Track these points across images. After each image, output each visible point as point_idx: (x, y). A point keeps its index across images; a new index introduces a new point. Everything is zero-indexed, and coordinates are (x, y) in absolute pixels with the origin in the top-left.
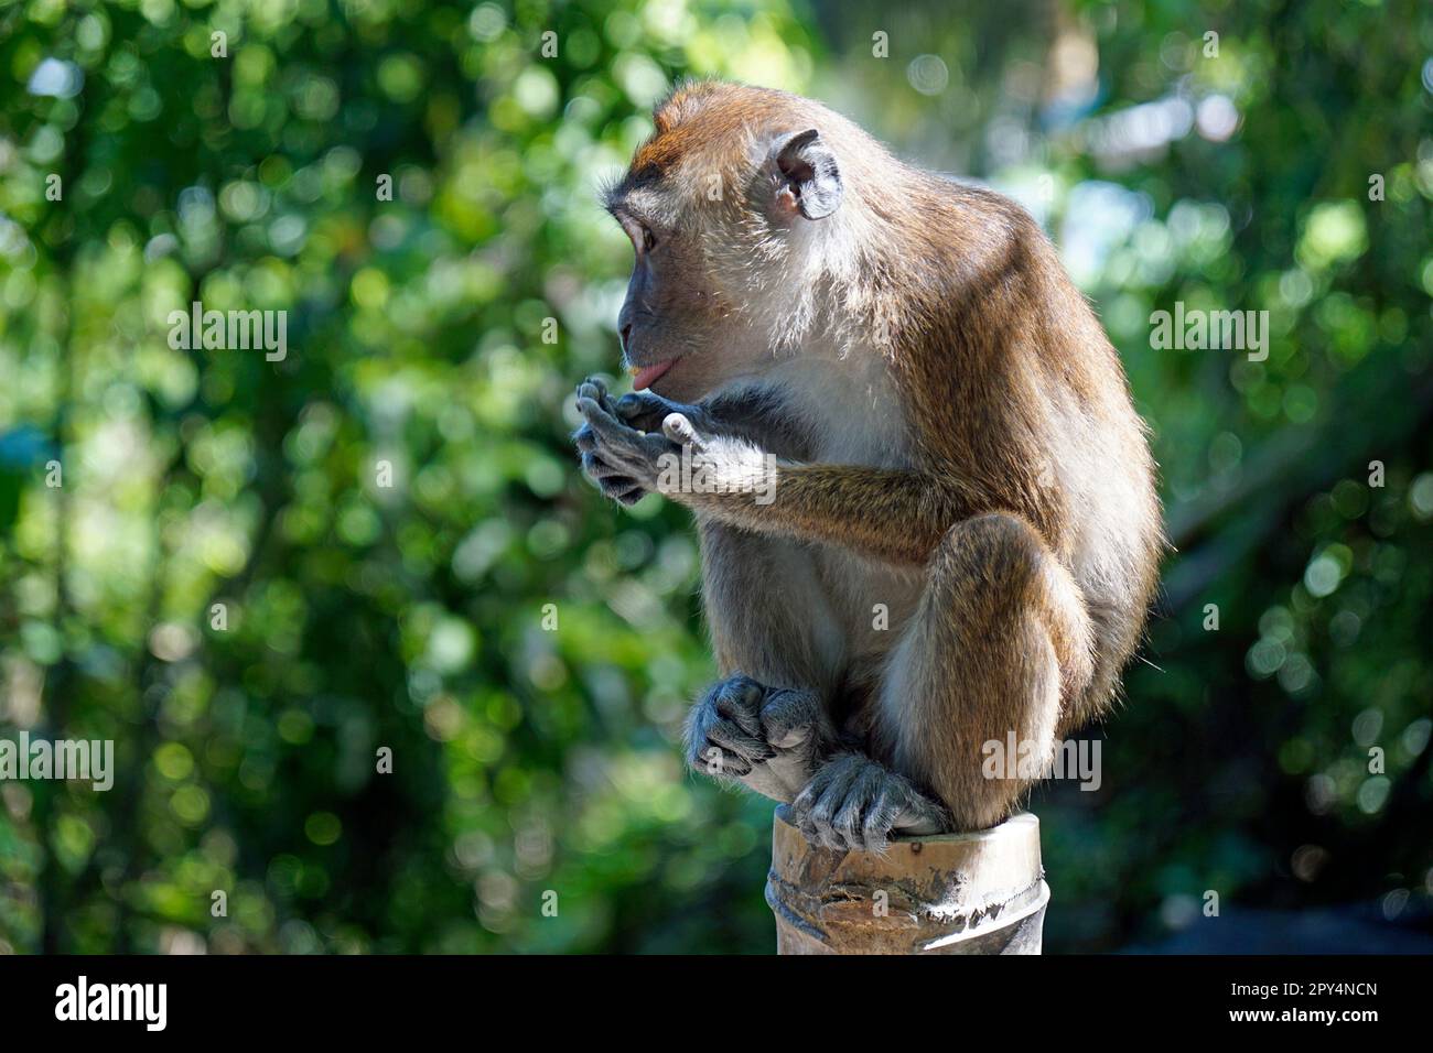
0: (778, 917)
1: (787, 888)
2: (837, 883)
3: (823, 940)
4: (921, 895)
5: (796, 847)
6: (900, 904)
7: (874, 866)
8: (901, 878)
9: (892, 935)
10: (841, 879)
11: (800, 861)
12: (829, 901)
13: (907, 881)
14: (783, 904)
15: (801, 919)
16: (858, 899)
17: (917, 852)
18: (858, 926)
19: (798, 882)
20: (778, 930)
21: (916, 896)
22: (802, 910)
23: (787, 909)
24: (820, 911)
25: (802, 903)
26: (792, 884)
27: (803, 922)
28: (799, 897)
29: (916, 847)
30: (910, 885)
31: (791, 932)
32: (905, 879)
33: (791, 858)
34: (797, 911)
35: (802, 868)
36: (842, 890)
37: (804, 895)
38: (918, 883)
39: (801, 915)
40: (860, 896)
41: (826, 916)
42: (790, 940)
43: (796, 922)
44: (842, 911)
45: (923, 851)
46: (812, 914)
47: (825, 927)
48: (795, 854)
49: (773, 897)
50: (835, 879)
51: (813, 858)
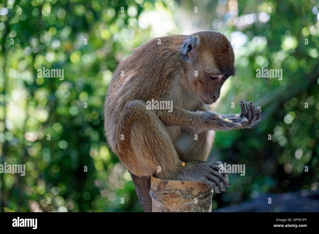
0: (152, 198)
1: (154, 192)
2: (165, 190)
3: (162, 203)
4: (184, 193)
5: (156, 183)
6: (179, 195)
7: (173, 187)
8: (179, 189)
9: (177, 202)
10: (166, 190)
11: (157, 186)
12: (163, 195)
13: (181, 190)
14: (153, 196)
15: (157, 199)
16: (170, 194)
17: (183, 183)
18: (170, 200)
19: (156, 190)
20: (152, 201)
21: (183, 193)
22: (157, 197)
23: (154, 197)
24: (161, 197)
25: (157, 195)
26: (155, 191)
27: (158, 199)
28: (157, 194)
29: (183, 182)
30: (181, 191)
31: (155, 202)
32: (180, 189)
33: (155, 185)
34: (156, 197)
35: (157, 187)
36: (166, 192)
37: (158, 193)
38: (183, 190)
39: (157, 198)
40: (170, 193)
41: (162, 198)
42: (155, 204)
43: (156, 199)
44: (166, 197)
45: (184, 183)
46: (159, 198)
47: (162, 201)
48: (156, 184)
49: (151, 194)
50: (164, 189)
51: (159, 185)
